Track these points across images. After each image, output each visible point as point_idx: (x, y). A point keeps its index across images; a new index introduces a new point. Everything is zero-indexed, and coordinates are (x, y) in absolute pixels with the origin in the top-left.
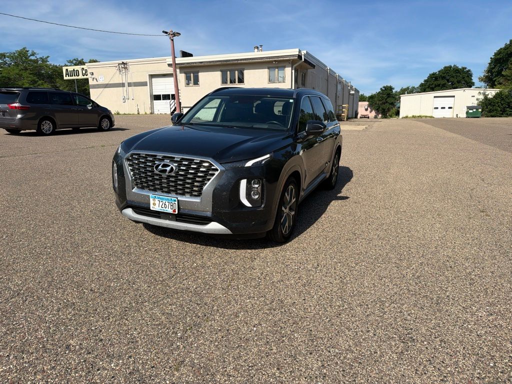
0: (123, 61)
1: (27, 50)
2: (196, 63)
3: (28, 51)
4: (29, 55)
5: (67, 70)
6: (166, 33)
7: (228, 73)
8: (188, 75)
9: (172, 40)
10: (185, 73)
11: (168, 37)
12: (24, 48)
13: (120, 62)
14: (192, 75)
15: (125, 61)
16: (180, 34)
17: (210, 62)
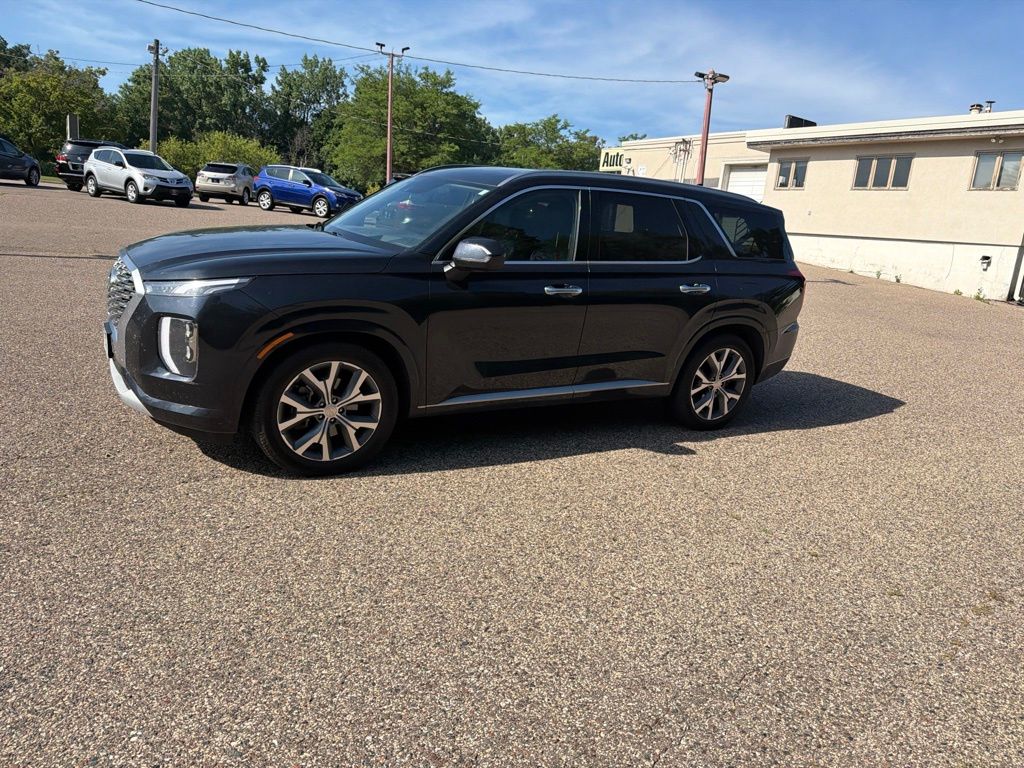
0: (684, 137)
1: (557, 118)
2: (803, 140)
3: (558, 121)
4: (559, 127)
5: (607, 154)
6: (701, 75)
7: (875, 162)
8: (786, 166)
9: (711, 90)
10: (780, 162)
11: (702, 84)
12: (554, 117)
13: (679, 138)
14: (793, 165)
15: (687, 138)
16: (728, 77)
17: (834, 138)
